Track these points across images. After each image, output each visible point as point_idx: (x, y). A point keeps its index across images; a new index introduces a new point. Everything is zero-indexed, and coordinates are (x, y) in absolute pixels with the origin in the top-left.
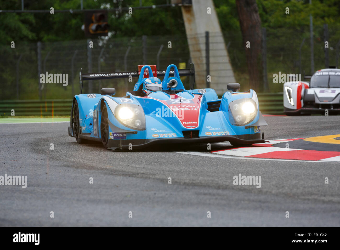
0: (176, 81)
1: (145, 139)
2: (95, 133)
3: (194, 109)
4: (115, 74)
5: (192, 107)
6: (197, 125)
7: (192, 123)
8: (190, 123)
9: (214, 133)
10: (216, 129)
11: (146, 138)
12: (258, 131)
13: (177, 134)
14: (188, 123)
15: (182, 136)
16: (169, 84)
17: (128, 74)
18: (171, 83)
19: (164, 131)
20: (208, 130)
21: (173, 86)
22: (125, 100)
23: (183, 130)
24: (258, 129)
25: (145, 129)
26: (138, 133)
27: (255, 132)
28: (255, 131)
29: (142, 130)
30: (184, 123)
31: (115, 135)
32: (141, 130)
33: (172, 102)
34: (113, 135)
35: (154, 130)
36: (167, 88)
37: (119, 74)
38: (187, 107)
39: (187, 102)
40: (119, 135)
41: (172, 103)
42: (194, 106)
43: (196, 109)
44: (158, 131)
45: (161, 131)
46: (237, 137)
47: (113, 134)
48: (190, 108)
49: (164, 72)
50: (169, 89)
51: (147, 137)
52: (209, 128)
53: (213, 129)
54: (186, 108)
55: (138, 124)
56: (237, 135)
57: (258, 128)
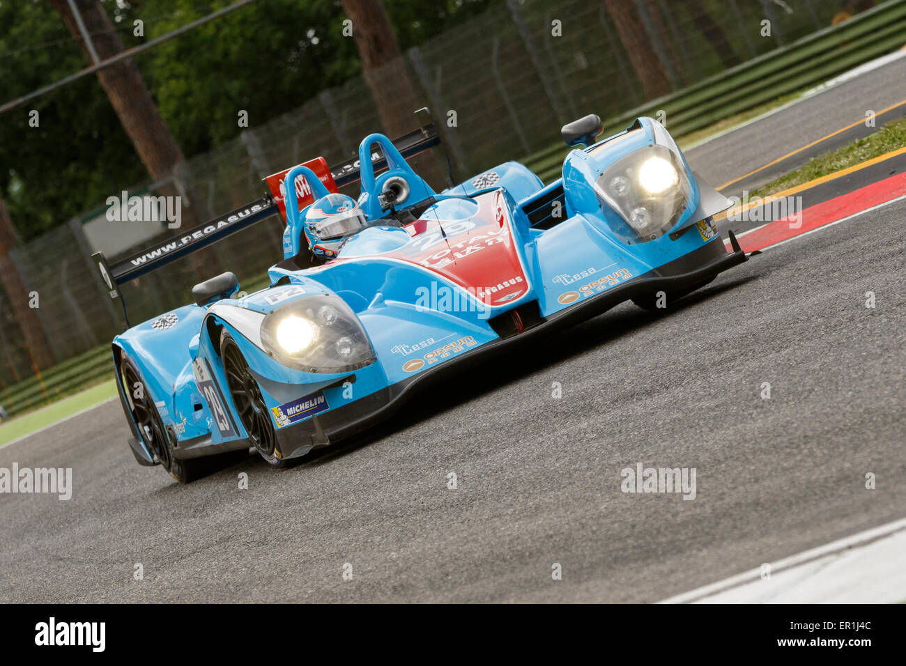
0: (400, 178)
1: (387, 388)
2: (222, 429)
3: (494, 241)
4: (206, 231)
5: (484, 237)
9: (585, 288)
10: (585, 274)
11: (389, 384)
12: (712, 235)
13: (477, 336)
15: (492, 335)
16: (384, 196)
17: (244, 214)
18: (390, 193)
19: (432, 341)
20: (563, 289)
21: (400, 199)
22: (279, 294)
23: (489, 318)
24: (709, 229)
25: (375, 358)
26: (357, 376)
27: (705, 240)
28: (702, 236)
29: (368, 364)
31: (290, 411)
32: (363, 365)
33: (419, 246)
34: (285, 413)
35: (401, 349)
36: (384, 211)
37: (216, 226)
38: (472, 245)
39: (465, 228)
40: (302, 407)
41: (422, 249)
42: (491, 233)
43: (501, 240)
44: (415, 348)
45: (424, 345)
46: (657, 273)
47: (284, 409)
48: (482, 242)
49: (348, 169)
50: (389, 211)
51: (389, 378)
52: (562, 279)
53: (577, 277)
54: (471, 248)
55: (347, 352)
56: (657, 269)
57: (710, 225)
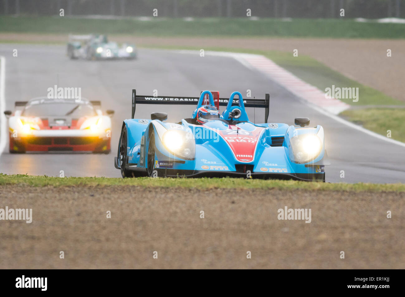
0: (239, 110)
1: (193, 170)
2: (141, 163)
3: (251, 141)
4: (175, 99)
5: (249, 139)
6: (251, 159)
7: (247, 156)
8: (244, 156)
9: (271, 169)
10: (273, 165)
11: (195, 169)
12: (320, 171)
13: (229, 167)
14: (242, 156)
15: (235, 170)
16: (231, 113)
17: (191, 100)
18: (234, 113)
19: (215, 163)
20: (264, 166)
21: (236, 117)
22: (175, 126)
23: (236, 164)
24: (320, 169)
25: (194, 159)
26: (186, 162)
27: (317, 172)
28: (316, 170)
29: (191, 160)
30: (237, 156)
31: (161, 164)
32: (189, 159)
33: (228, 132)
34: (159, 164)
35: (204, 161)
37: (179, 99)
38: (244, 139)
39: (245, 134)
40: (165, 164)
41: (228, 134)
42: (252, 139)
43: (253, 142)
44: (209, 162)
45: (212, 163)
46: (296, 175)
47: (159, 162)
48: (247, 140)
50: (230, 119)
51: (195, 167)
52: (266, 163)
53: (270, 165)
54: (243, 140)
55: (187, 153)
56: (296, 174)
57: (321, 168)
